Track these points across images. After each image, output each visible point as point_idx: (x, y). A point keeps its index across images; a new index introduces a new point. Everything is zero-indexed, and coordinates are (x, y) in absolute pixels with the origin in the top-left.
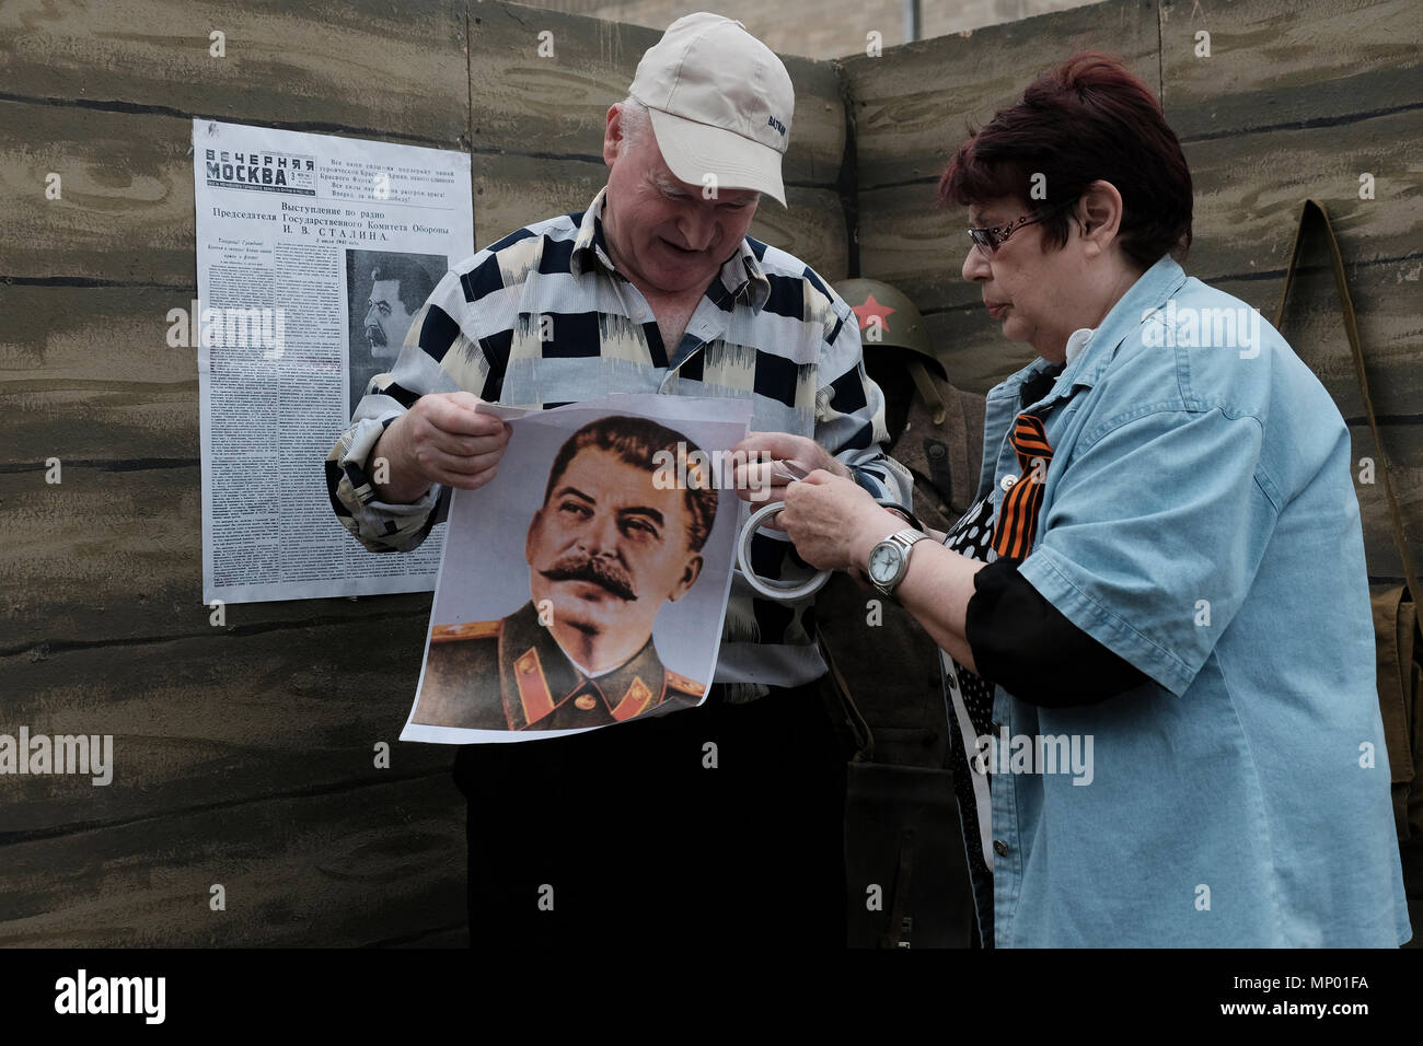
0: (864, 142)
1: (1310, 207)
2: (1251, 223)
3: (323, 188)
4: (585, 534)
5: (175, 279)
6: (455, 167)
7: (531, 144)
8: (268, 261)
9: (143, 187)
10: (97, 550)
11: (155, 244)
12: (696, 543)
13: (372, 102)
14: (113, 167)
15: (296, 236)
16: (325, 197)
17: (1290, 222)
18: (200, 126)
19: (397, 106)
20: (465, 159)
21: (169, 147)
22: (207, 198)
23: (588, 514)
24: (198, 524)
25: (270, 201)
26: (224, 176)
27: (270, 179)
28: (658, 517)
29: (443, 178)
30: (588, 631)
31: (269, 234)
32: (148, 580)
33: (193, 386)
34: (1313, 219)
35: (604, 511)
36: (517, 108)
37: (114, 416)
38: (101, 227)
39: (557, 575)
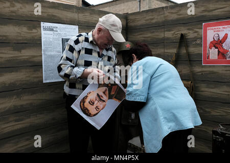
0: (128, 24)
1: (182, 34)
2: (175, 36)
3: (59, 31)
4: (98, 104)
5: (39, 42)
6: (76, 27)
7: (86, 25)
8: (51, 40)
9: (34, 31)
10: (29, 77)
11: (36, 38)
12: (87, 96)
13: (65, 19)
14: (30, 28)
15: (55, 37)
16: (59, 32)
17: (179, 36)
18: (42, 23)
19: (68, 20)
20: (77, 27)
21: (38, 26)
22: (43, 32)
23: (97, 107)
24: (42, 73)
25: (52, 32)
26: (45, 29)
27: (52, 30)
28: (89, 102)
29: (75, 29)
30: (104, 93)
31: (51, 36)
32: (35, 80)
33: (41, 56)
34: (182, 35)
35: (95, 106)
36: (84, 20)
37: (31, 60)
38: (28, 36)
39: (104, 101)
